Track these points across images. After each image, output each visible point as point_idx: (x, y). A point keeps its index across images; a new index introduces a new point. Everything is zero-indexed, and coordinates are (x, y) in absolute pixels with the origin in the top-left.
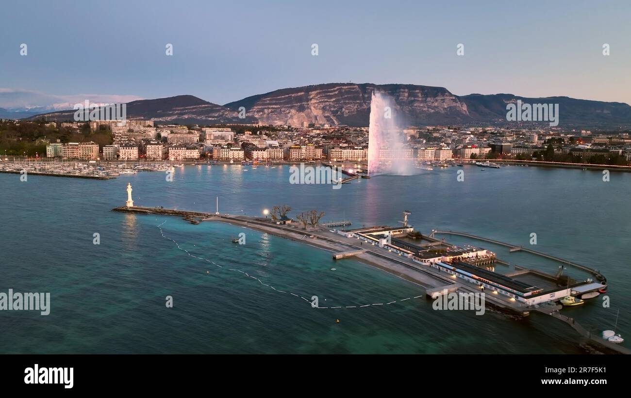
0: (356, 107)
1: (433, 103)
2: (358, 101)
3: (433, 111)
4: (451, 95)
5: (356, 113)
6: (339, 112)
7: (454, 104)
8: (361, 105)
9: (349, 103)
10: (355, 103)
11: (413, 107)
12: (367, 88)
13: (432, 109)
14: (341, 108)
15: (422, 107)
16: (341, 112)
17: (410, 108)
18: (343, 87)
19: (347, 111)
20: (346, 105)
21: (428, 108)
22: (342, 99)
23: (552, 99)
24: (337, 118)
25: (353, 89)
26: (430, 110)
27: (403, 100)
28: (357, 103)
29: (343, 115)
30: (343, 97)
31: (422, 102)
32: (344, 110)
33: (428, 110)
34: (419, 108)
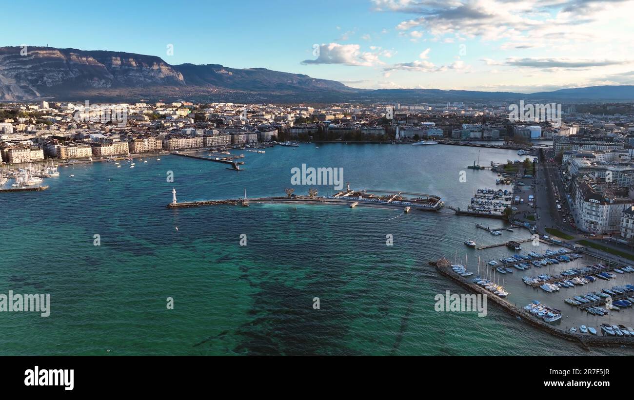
0: (61, 76)
1: (149, 72)
2: (62, 69)
3: (150, 81)
4: (166, 64)
5: (61, 83)
6: (40, 82)
7: (171, 74)
8: (67, 73)
9: (50, 71)
10: (59, 72)
11: (128, 77)
12: (71, 53)
13: (149, 79)
14: (42, 77)
15: (138, 76)
16: (42, 81)
17: (125, 77)
18: (39, 52)
19: (50, 80)
20: (47, 73)
21: (144, 77)
22: (41, 65)
23: (254, 70)
24: (38, 88)
25: (54, 54)
26: (147, 80)
27: (116, 69)
28: (62, 71)
29: (46, 84)
30: (42, 63)
31: (137, 71)
32: (45, 79)
33: (145, 80)
34: (135, 78)
